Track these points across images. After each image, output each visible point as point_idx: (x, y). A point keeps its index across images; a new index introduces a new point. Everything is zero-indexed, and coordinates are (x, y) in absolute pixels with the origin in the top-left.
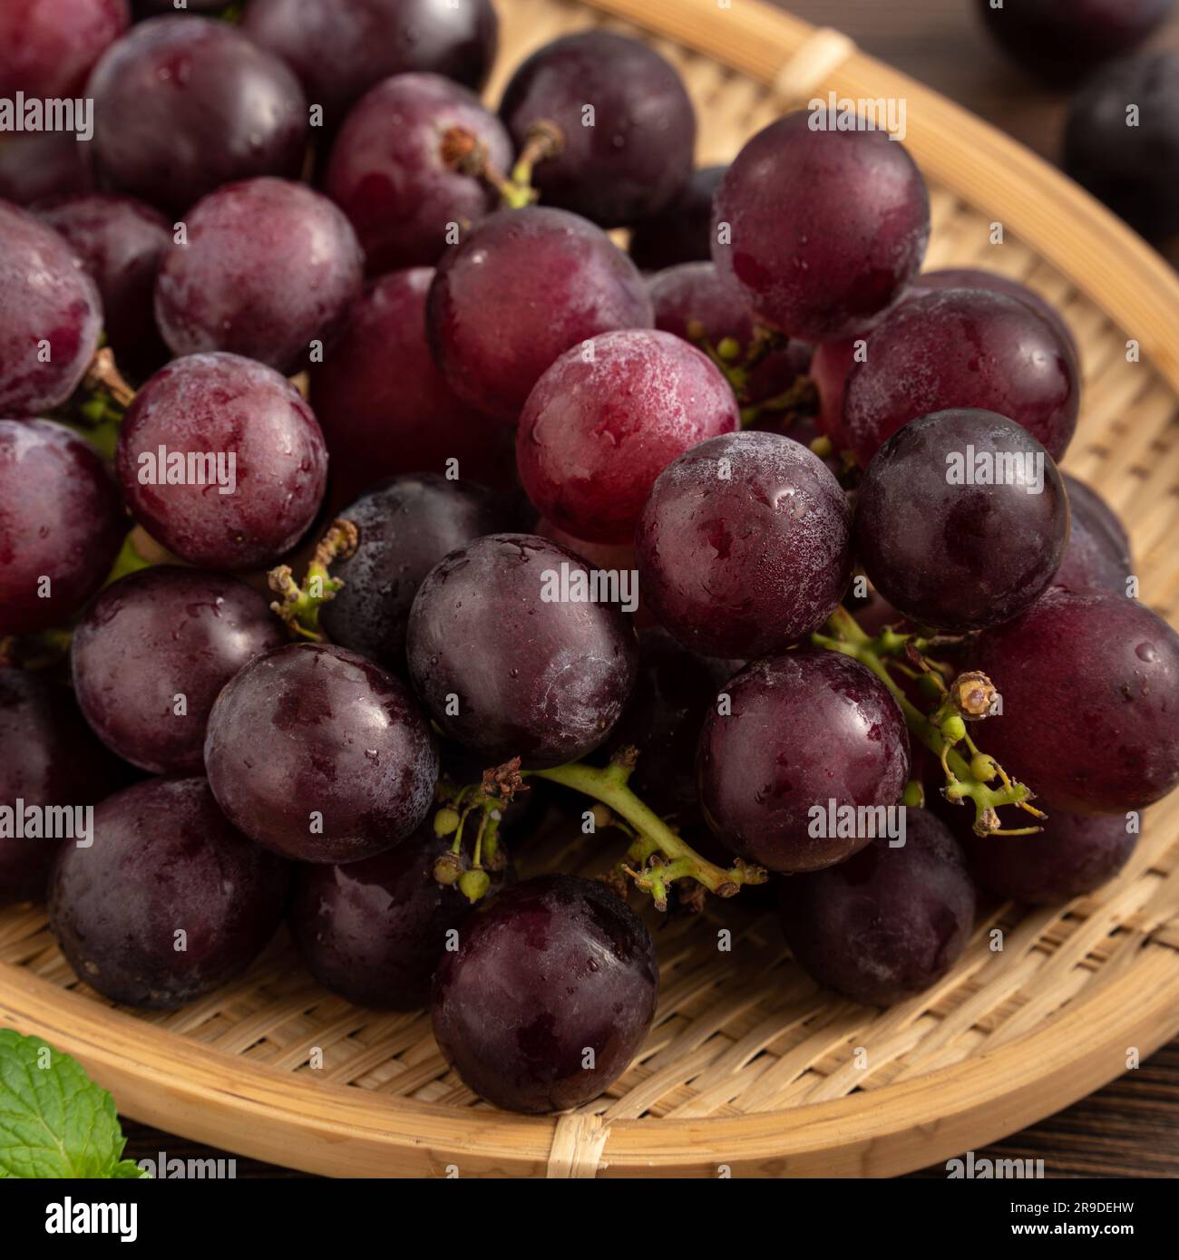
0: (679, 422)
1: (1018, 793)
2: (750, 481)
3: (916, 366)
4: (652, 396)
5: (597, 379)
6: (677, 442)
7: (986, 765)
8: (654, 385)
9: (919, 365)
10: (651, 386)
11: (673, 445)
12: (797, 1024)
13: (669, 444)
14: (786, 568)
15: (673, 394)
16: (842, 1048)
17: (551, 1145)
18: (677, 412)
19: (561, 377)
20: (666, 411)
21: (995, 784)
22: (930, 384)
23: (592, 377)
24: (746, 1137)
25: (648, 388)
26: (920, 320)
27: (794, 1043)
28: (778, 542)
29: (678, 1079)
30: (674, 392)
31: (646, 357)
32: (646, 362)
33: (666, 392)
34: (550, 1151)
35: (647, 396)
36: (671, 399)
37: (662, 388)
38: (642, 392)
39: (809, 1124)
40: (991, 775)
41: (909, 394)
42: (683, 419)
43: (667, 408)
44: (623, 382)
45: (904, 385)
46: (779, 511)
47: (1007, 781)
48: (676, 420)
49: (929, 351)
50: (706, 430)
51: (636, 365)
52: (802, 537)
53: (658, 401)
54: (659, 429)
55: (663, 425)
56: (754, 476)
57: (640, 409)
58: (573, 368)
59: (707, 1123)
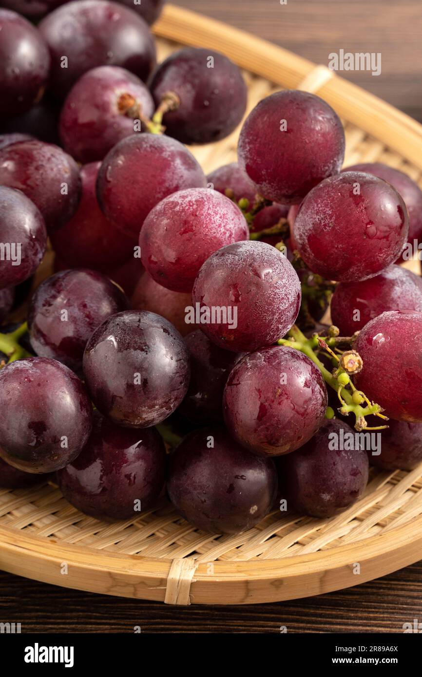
0: (220, 231)
1: (375, 409)
2: (250, 265)
3: (325, 209)
4: (208, 217)
5: (181, 208)
6: (219, 240)
7: (359, 396)
8: (209, 212)
9: (326, 209)
10: (207, 213)
11: (217, 241)
12: (292, 523)
13: (215, 241)
14: (268, 308)
15: (218, 217)
16: (313, 533)
17: (169, 571)
18: (220, 226)
19: (163, 208)
20: (214, 225)
21: (364, 405)
22: (331, 218)
23: (178, 207)
24: (264, 569)
25: (206, 213)
26: (329, 187)
27: (289, 531)
28: (264, 295)
29: (233, 546)
30: (218, 216)
31: (205, 199)
32: (205, 201)
33: (215, 216)
34: (168, 574)
35: (205, 217)
36: (217, 219)
37: (212, 214)
38: (203, 215)
39: (294, 564)
40: (362, 401)
41: (321, 222)
42: (222, 230)
43: (215, 223)
44: (194, 210)
45: (318, 219)
46: (265, 280)
47: (369, 403)
48: (219, 229)
49: (331, 203)
50: (233, 236)
51: (200, 203)
52: (275, 293)
53: (210, 220)
54: (211, 233)
55: (213, 231)
56: (252, 263)
57: (202, 223)
58: (169, 203)
59: (245, 563)
